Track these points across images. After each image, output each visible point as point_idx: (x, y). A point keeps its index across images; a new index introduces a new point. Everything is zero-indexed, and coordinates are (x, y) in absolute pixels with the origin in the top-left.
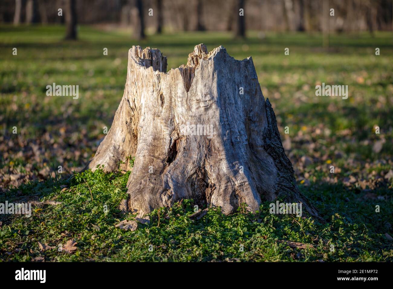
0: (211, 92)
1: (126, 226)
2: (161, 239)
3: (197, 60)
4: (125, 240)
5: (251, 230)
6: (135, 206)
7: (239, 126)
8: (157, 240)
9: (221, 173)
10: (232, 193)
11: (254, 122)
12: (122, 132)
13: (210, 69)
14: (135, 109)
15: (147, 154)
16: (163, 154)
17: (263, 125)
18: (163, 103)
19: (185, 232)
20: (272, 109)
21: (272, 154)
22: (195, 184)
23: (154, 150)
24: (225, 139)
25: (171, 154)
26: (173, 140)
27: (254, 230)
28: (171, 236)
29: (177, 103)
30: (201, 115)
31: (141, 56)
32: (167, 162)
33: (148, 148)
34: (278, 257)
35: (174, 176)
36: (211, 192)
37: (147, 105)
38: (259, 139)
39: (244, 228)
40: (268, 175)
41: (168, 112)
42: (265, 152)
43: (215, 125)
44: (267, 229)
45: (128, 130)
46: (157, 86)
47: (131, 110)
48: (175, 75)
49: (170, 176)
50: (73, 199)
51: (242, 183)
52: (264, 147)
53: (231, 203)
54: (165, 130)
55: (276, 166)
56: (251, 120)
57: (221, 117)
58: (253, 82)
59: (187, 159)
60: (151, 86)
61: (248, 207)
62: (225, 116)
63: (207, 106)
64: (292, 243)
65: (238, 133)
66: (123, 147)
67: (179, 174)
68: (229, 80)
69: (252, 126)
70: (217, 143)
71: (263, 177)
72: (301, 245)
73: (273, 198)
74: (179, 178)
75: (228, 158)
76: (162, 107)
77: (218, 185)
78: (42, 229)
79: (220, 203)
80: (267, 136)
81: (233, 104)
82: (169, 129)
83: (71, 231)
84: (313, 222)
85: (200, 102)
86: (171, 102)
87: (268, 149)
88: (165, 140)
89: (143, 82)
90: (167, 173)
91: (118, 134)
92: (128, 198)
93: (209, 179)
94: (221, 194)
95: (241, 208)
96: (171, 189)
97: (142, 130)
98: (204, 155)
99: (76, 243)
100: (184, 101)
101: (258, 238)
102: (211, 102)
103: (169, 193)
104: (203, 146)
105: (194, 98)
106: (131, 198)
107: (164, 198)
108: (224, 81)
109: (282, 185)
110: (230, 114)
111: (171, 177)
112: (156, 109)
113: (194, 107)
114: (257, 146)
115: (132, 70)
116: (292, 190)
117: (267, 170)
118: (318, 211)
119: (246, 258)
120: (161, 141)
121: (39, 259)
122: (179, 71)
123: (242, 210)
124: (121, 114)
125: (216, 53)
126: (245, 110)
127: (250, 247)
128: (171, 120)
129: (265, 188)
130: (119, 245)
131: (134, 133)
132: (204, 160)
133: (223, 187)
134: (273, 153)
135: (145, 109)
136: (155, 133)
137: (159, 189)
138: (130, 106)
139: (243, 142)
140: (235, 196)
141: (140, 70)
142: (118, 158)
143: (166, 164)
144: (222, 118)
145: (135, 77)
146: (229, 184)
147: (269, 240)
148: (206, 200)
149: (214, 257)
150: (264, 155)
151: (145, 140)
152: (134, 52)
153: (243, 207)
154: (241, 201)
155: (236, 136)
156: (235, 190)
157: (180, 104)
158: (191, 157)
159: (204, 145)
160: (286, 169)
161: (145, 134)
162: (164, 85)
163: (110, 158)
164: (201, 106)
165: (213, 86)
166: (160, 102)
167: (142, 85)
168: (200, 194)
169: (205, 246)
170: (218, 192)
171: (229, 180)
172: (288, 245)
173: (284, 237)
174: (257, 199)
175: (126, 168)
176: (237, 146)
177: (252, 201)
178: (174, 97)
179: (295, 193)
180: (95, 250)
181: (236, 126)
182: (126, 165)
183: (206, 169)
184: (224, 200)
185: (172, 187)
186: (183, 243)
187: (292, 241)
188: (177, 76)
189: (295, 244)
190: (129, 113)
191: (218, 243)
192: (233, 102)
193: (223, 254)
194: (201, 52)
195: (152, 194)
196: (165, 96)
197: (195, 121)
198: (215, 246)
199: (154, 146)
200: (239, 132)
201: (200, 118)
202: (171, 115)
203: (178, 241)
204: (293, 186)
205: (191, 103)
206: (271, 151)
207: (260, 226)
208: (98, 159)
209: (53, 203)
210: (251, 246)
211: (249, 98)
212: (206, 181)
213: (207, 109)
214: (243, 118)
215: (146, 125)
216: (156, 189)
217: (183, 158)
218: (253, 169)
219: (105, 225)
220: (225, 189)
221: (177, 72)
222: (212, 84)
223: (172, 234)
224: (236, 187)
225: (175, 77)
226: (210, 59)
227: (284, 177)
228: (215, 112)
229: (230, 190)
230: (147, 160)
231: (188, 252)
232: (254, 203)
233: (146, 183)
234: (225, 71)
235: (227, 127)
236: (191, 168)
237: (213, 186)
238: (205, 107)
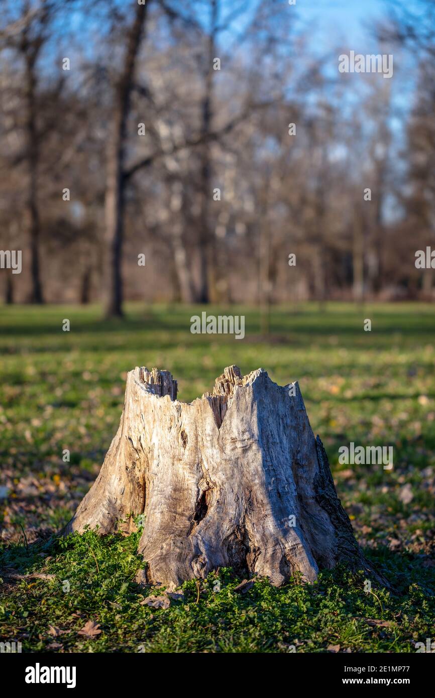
0: (250, 428)
1: (155, 603)
2: (206, 617)
3: (228, 386)
4: (159, 621)
5: (315, 606)
6: (158, 578)
7: (286, 472)
8: (202, 619)
9: (267, 533)
10: (282, 558)
11: (302, 467)
12: (120, 480)
13: (248, 398)
14: (142, 451)
15: (167, 509)
16: (188, 509)
17: (313, 470)
18: (185, 443)
19: (234, 609)
20: (324, 449)
21: (326, 508)
22: (232, 548)
23: (176, 504)
24: (270, 488)
25: (198, 509)
26: (201, 491)
27: (318, 605)
28: (217, 614)
29: (205, 443)
30: (238, 458)
31: (148, 381)
32: (195, 519)
33: (168, 501)
34: (360, 637)
35: (206, 537)
36: (255, 558)
37: (162, 445)
38: (309, 489)
39: (307, 603)
40: (323, 535)
41: (193, 455)
42: (317, 505)
43: (257, 470)
44: (336, 604)
45: (130, 478)
46: (176, 420)
47: (135, 451)
48: (202, 407)
49: (200, 538)
50: (69, 571)
51: (294, 545)
52: (315, 498)
53: (282, 572)
54: (190, 478)
55: (332, 523)
56: (298, 463)
57: (264, 460)
58: (300, 414)
59: (222, 515)
60: (168, 421)
61: (303, 577)
62: (269, 459)
63: (246, 446)
64: (369, 620)
65: (286, 482)
66: (121, 501)
67: (212, 535)
68: (272, 412)
69: (300, 472)
70: (260, 494)
71: (317, 537)
72: (381, 623)
73: (332, 565)
74: (213, 540)
75: (275, 513)
76: (185, 448)
77: (263, 548)
78: (44, 609)
79: (268, 572)
80: (319, 484)
81: (278, 444)
82: (196, 477)
83: (83, 610)
84: (388, 594)
85: (236, 441)
86: (197, 442)
87: (322, 501)
88: (190, 492)
89: (154, 415)
90: (197, 534)
91: (114, 483)
92: (147, 568)
93: (250, 541)
94: (268, 561)
95: (295, 578)
96: (203, 555)
97: (157, 478)
98: (244, 510)
99: (99, 625)
100: (215, 440)
101: (326, 614)
102: (251, 441)
103: (201, 559)
104: (242, 498)
105: (228, 437)
106: (151, 568)
107: (195, 566)
108: (265, 413)
109: (343, 548)
110: (274, 457)
111: (202, 538)
112: (175, 450)
113: (229, 447)
114: (306, 498)
115: (136, 399)
116: (355, 554)
117: (321, 528)
118: (389, 582)
119: (319, 639)
120: (185, 492)
121: (56, 646)
122: (208, 402)
123: (296, 581)
124: (118, 457)
125: (256, 378)
126: (291, 451)
127: (319, 627)
128: (198, 465)
129: (321, 552)
130: (155, 627)
131: (139, 483)
132: (244, 516)
133: (270, 551)
134: (327, 506)
135: (160, 450)
136: (175, 482)
137: (187, 555)
138: (133, 447)
139: (292, 493)
140: (285, 562)
141: (149, 399)
142: (114, 515)
143: (194, 523)
144: (265, 462)
145: (142, 408)
146: (278, 547)
147: (342, 617)
148: (247, 569)
149: (278, 638)
150: (315, 509)
151: (162, 491)
152: (138, 376)
153: (297, 576)
154: (293, 569)
155: (283, 485)
156: (285, 554)
157: (209, 444)
158: (226, 514)
159: (244, 497)
160: (345, 527)
161: (161, 483)
162: (187, 419)
163: (104, 516)
164: (238, 447)
165: (252, 421)
166: (181, 441)
167: (153, 420)
168: (239, 560)
169: (264, 625)
170: (264, 558)
171: (277, 542)
172: (365, 624)
173: (358, 613)
174: (314, 566)
175: (129, 529)
176: (285, 498)
177: (308, 568)
178: (200, 434)
179: (360, 557)
180: (125, 633)
181: (282, 472)
182: (129, 525)
183: (247, 528)
184: (272, 568)
185: (204, 552)
186: (235, 622)
187: (369, 618)
188: (205, 408)
189: (373, 621)
190: (130, 455)
191: (279, 622)
192: (278, 441)
193: (288, 635)
194: (233, 377)
195: (179, 561)
196: (188, 434)
197: (230, 466)
198: (277, 626)
199: (176, 499)
200: (287, 480)
201: (236, 463)
202: (197, 459)
203: (228, 620)
204: (356, 549)
205: (224, 442)
206: (325, 504)
207: (326, 600)
208: (86, 517)
209: (43, 576)
210: (321, 624)
211: (295, 436)
212: (246, 544)
213: (245, 450)
214: (290, 461)
215: (162, 471)
216: (184, 555)
217: (217, 514)
218: (305, 528)
219: (126, 602)
220: (274, 553)
221: (204, 402)
222: (251, 418)
223: (217, 612)
224: (287, 551)
225: (202, 409)
226: (247, 385)
227: (344, 537)
228: (255, 454)
229: (279, 555)
230: (167, 517)
231: (244, 633)
232: (310, 572)
233: (170, 548)
234: (267, 401)
235: (272, 473)
236: (228, 527)
237: (256, 550)
238: (243, 447)
